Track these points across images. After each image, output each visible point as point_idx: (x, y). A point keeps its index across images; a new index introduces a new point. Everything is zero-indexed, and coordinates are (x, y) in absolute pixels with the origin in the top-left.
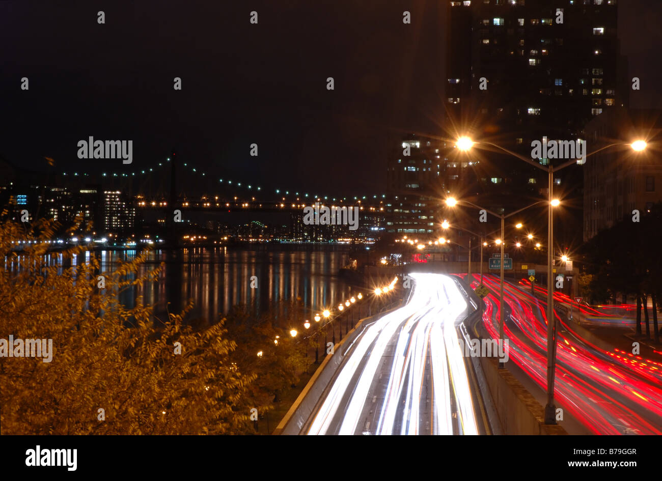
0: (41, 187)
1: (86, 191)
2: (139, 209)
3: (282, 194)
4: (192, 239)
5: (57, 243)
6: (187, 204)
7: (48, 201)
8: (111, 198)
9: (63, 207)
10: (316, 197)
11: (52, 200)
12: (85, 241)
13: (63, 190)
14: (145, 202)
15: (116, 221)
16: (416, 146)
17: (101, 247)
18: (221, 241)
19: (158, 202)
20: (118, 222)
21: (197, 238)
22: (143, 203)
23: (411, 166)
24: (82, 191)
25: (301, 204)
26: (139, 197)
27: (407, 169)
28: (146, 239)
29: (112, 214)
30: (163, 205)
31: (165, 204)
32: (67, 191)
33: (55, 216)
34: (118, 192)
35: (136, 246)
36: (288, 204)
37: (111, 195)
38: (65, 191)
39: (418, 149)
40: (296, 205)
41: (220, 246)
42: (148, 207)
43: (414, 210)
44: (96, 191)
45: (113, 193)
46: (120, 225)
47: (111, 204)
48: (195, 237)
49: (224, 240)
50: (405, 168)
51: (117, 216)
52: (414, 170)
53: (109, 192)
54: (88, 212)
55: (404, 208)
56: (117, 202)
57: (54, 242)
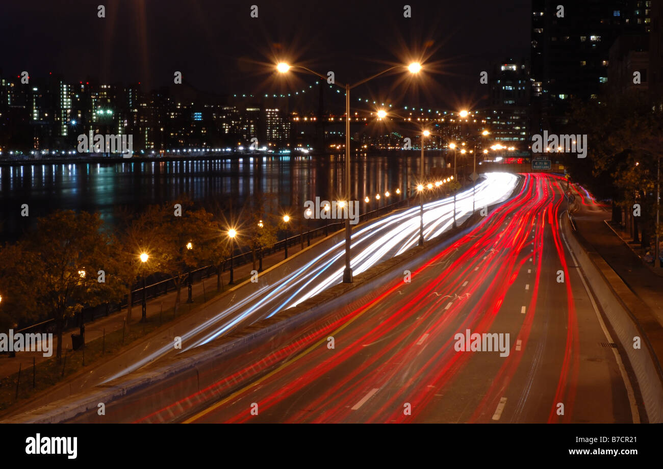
0: (216, 106)
1: (251, 110)
2: (294, 123)
3: (410, 110)
4: (338, 148)
5: (225, 151)
6: (332, 119)
7: (220, 117)
8: (271, 115)
9: (233, 122)
10: (437, 112)
11: (224, 117)
12: (249, 150)
13: (233, 108)
14: (299, 118)
15: (276, 133)
16: (512, 69)
17: (262, 154)
18: (361, 148)
19: (309, 118)
20: (277, 134)
21: (342, 147)
22: (297, 119)
23: (508, 86)
24: (248, 109)
25: (425, 119)
26: (294, 113)
27: (505, 88)
28: (299, 147)
29: (272, 127)
30: (313, 120)
31: (315, 119)
32: (236, 109)
33: (226, 130)
34: (277, 110)
35: (290, 153)
36: (414, 118)
37: (271, 112)
38: (234, 109)
39: (515, 71)
40: (421, 119)
41: (361, 152)
42: (301, 121)
43: (510, 122)
44: (259, 109)
45: (273, 110)
46: (279, 136)
47: (271, 120)
48: (340, 146)
49: (364, 148)
50: (504, 88)
51: (276, 129)
52: (511, 89)
53: (270, 110)
54: (252, 126)
55: (501, 120)
56: (276, 117)
57: (224, 150)
